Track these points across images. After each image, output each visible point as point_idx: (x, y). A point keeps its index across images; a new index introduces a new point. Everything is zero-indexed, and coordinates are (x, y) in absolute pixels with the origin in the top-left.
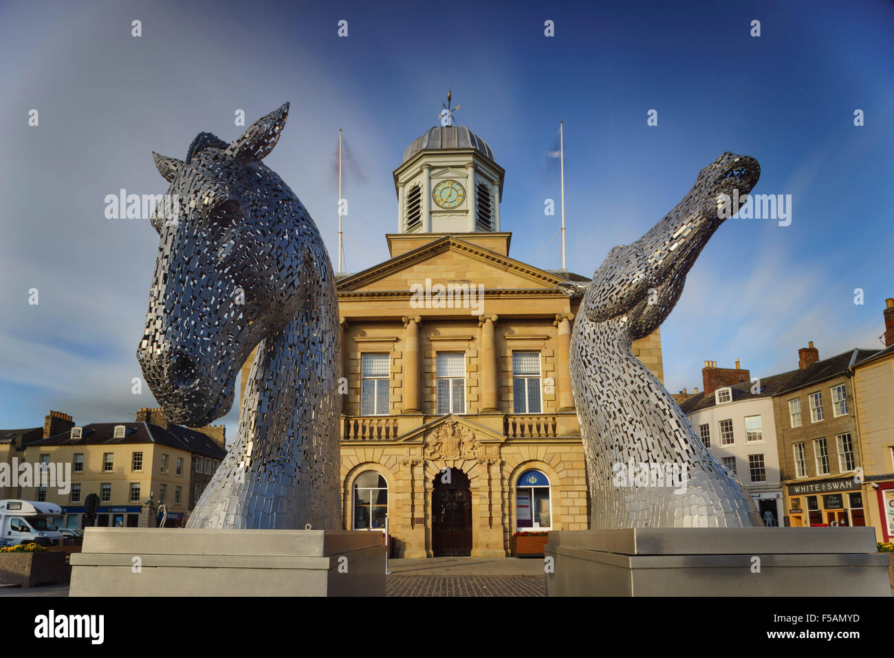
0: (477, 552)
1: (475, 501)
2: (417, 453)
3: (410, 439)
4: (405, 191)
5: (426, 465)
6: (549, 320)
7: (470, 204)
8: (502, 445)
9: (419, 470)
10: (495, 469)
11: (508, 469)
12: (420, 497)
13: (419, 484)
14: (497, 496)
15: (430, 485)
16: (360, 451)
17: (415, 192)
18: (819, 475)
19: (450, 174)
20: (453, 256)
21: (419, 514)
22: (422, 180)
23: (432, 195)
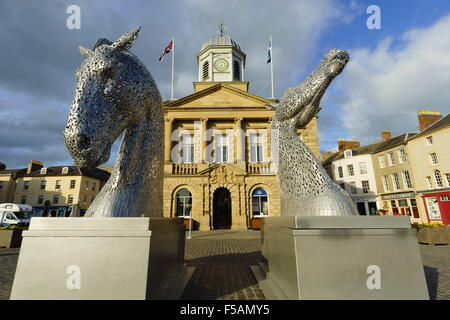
0: (234, 227)
1: (233, 203)
2: (206, 180)
3: (203, 174)
4: (202, 64)
5: (210, 186)
6: (266, 120)
7: (231, 69)
8: (246, 176)
9: (207, 188)
10: (242, 188)
11: (248, 188)
12: (207, 201)
13: (207, 195)
14: (243, 200)
15: (212, 195)
16: (179, 179)
17: (206, 64)
18: (396, 190)
19: (222, 56)
20: (222, 91)
21: (207, 209)
22: (209, 59)
23: (213, 65)
